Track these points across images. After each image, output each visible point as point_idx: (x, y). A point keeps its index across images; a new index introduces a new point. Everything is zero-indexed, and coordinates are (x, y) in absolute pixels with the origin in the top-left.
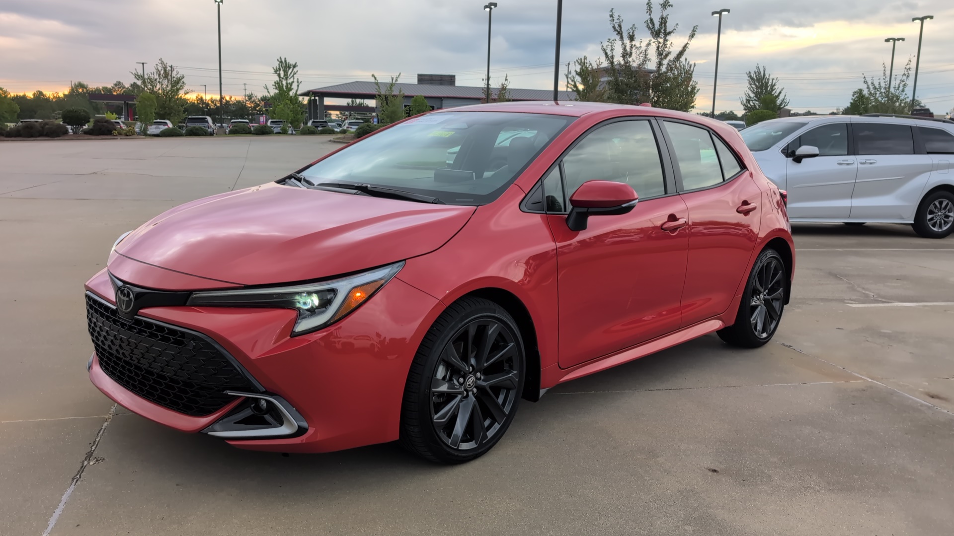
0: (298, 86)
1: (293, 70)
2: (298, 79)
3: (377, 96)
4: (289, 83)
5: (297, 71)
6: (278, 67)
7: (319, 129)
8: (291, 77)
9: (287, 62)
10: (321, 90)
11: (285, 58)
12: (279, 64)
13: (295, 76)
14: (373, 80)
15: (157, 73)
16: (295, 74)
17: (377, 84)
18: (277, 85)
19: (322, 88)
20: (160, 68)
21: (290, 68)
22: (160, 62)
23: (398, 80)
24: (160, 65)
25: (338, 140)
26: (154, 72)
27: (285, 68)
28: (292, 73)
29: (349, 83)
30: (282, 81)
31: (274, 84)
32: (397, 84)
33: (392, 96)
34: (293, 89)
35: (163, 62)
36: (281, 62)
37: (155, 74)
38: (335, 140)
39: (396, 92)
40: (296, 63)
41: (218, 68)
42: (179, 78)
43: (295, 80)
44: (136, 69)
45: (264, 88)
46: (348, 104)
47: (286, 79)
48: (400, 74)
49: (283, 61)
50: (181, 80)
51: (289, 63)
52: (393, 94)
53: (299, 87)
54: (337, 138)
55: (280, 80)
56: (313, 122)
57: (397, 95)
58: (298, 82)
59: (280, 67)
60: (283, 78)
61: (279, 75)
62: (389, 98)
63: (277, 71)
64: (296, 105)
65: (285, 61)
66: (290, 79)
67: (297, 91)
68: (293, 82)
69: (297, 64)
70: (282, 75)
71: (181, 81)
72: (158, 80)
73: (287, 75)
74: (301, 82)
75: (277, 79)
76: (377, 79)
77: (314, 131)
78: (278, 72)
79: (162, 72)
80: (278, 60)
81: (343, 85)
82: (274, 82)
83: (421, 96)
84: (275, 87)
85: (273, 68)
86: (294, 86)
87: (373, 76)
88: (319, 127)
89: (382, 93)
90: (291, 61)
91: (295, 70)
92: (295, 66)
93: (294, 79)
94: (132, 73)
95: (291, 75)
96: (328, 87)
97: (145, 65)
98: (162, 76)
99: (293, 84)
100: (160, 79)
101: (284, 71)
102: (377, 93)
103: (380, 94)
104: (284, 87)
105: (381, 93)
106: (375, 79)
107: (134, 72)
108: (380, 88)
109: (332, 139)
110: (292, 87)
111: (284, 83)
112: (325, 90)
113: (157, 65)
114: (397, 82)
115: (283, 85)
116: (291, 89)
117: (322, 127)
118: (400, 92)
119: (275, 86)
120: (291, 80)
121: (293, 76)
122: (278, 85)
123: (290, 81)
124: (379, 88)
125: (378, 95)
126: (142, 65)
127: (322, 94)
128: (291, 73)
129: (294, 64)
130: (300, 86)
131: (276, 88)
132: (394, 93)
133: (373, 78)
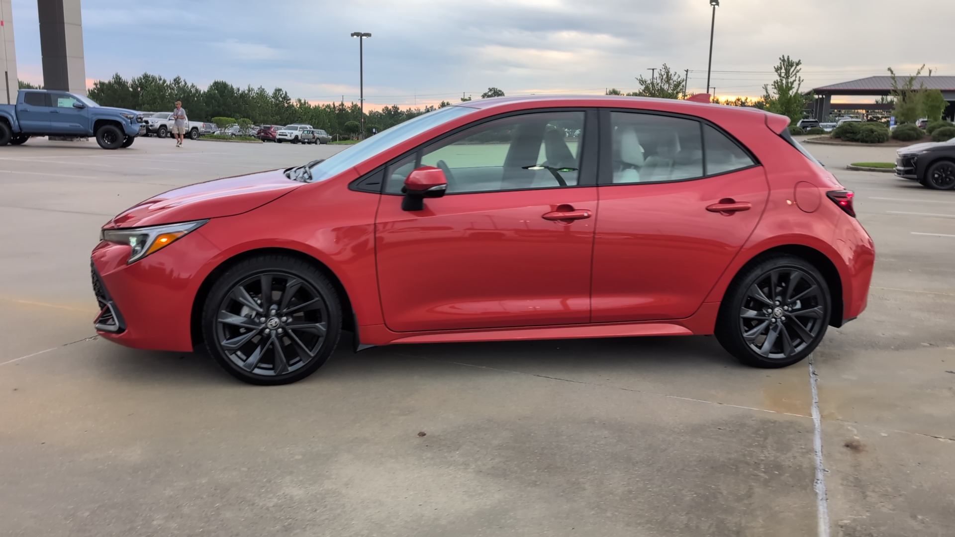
0: (799, 84)
1: (796, 68)
2: (800, 77)
3: (892, 92)
4: (791, 82)
5: (800, 69)
6: (779, 66)
7: (808, 129)
8: (794, 75)
9: (790, 60)
10: (829, 88)
11: (788, 56)
12: (781, 63)
13: (797, 74)
14: (889, 74)
15: (660, 77)
16: (798, 71)
17: (893, 78)
18: (776, 85)
19: (830, 86)
20: (663, 73)
21: (792, 66)
22: (663, 67)
23: (921, 73)
24: (664, 70)
25: (812, 141)
26: (657, 78)
27: (788, 66)
28: (795, 72)
29: (863, 79)
30: (781, 80)
31: (773, 84)
32: (921, 77)
33: (912, 91)
34: (794, 88)
35: (666, 67)
36: (784, 60)
37: (658, 79)
38: (809, 141)
39: (915, 86)
40: (800, 60)
41: (708, 70)
42: (680, 82)
43: (797, 79)
44: (641, 75)
45: (762, 88)
46: (877, 102)
47: (787, 78)
48: (924, 65)
49: (786, 59)
50: (681, 83)
51: (792, 61)
52: (912, 88)
53: (801, 86)
54: (813, 139)
55: (781, 79)
56: (803, 122)
57: (917, 90)
58: (799, 81)
59: (781, 66)
60: (783, 77)
61: (780, 76)
62: (907, 94)
63: (778, 70)
64: (795, 104)
65: (788, 59)
66: (791, 77)
67: (798, 90)
68: (795, 81)
69: (801, 62)
70: (783, 75)
71: (681, 85)
72: (660, 84)
73: (789, 73)
74: (803, 81)
75: (778, 78)
76: (894, 72)
77: (800, 132)
78: (779, 72)
79: (665, 77)
80: (780, 59)
81: (856, 81)
82: (773, 81)
83: (936, 90)
84: (773, 87)
85: (774, 67)
86: (796, 85)
87: (890, 69)
88: (808, 127)
89: (899, 88)
90: (794, 59)
91: (798, 68)
92: (798, 64)
93: (796, 77)
94: (637, 79)
95: (793, 74)
96: (837, 84)
97: (655, 70)
98: (665, 80)
99: (795, 83)
100: (662, 83)
101: (786, 69)
102: (893, 88)
103: (895, 89)
104: (784, 85)
105: (897, 88)
106: (892, 72)
107: (639, 78)
108: (897, 82)
109: (806, 140)
110: (793, 86)
111: (784, 82)
112: (833, 88)
113: (661, 70)
114: (919, 75)
115: (782, 84)
116: (791, 88)
117: (812, 127)
118: (921, 86)
119: (775, 85)
120: (794, 78)
121: (795, 74)
122: (779, 86)
123: (791, 80)
124: (895, 82)
125: (893, 90)
126: (652, 70)
127: (829, 92)
128: (793, 71)
129: (797, 62)
130: (801, 84)
131: (775, 88)
132: (914, 88)
133: (889, 72)
